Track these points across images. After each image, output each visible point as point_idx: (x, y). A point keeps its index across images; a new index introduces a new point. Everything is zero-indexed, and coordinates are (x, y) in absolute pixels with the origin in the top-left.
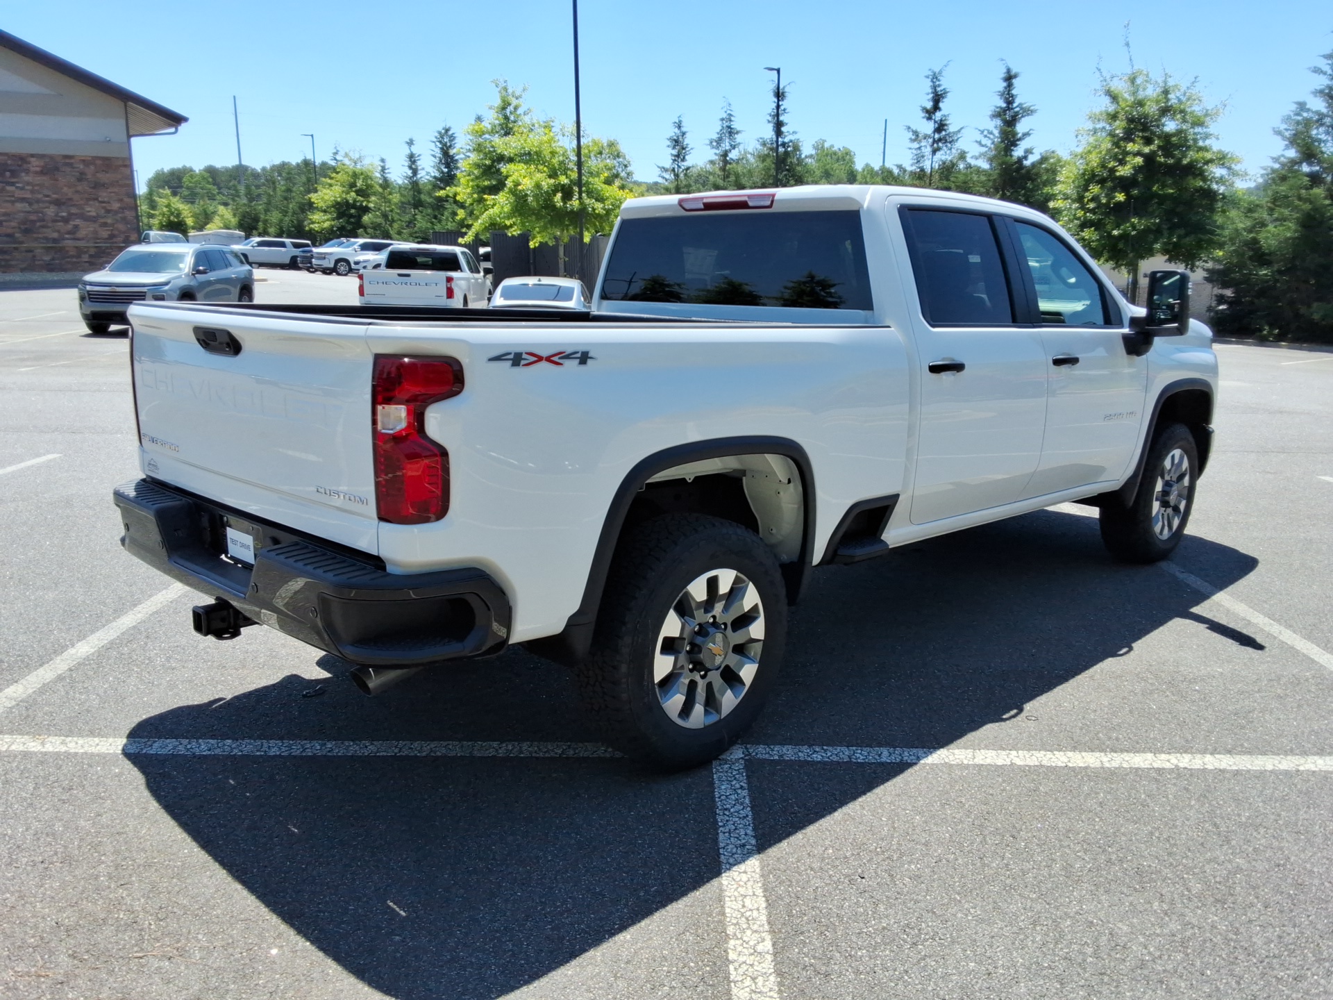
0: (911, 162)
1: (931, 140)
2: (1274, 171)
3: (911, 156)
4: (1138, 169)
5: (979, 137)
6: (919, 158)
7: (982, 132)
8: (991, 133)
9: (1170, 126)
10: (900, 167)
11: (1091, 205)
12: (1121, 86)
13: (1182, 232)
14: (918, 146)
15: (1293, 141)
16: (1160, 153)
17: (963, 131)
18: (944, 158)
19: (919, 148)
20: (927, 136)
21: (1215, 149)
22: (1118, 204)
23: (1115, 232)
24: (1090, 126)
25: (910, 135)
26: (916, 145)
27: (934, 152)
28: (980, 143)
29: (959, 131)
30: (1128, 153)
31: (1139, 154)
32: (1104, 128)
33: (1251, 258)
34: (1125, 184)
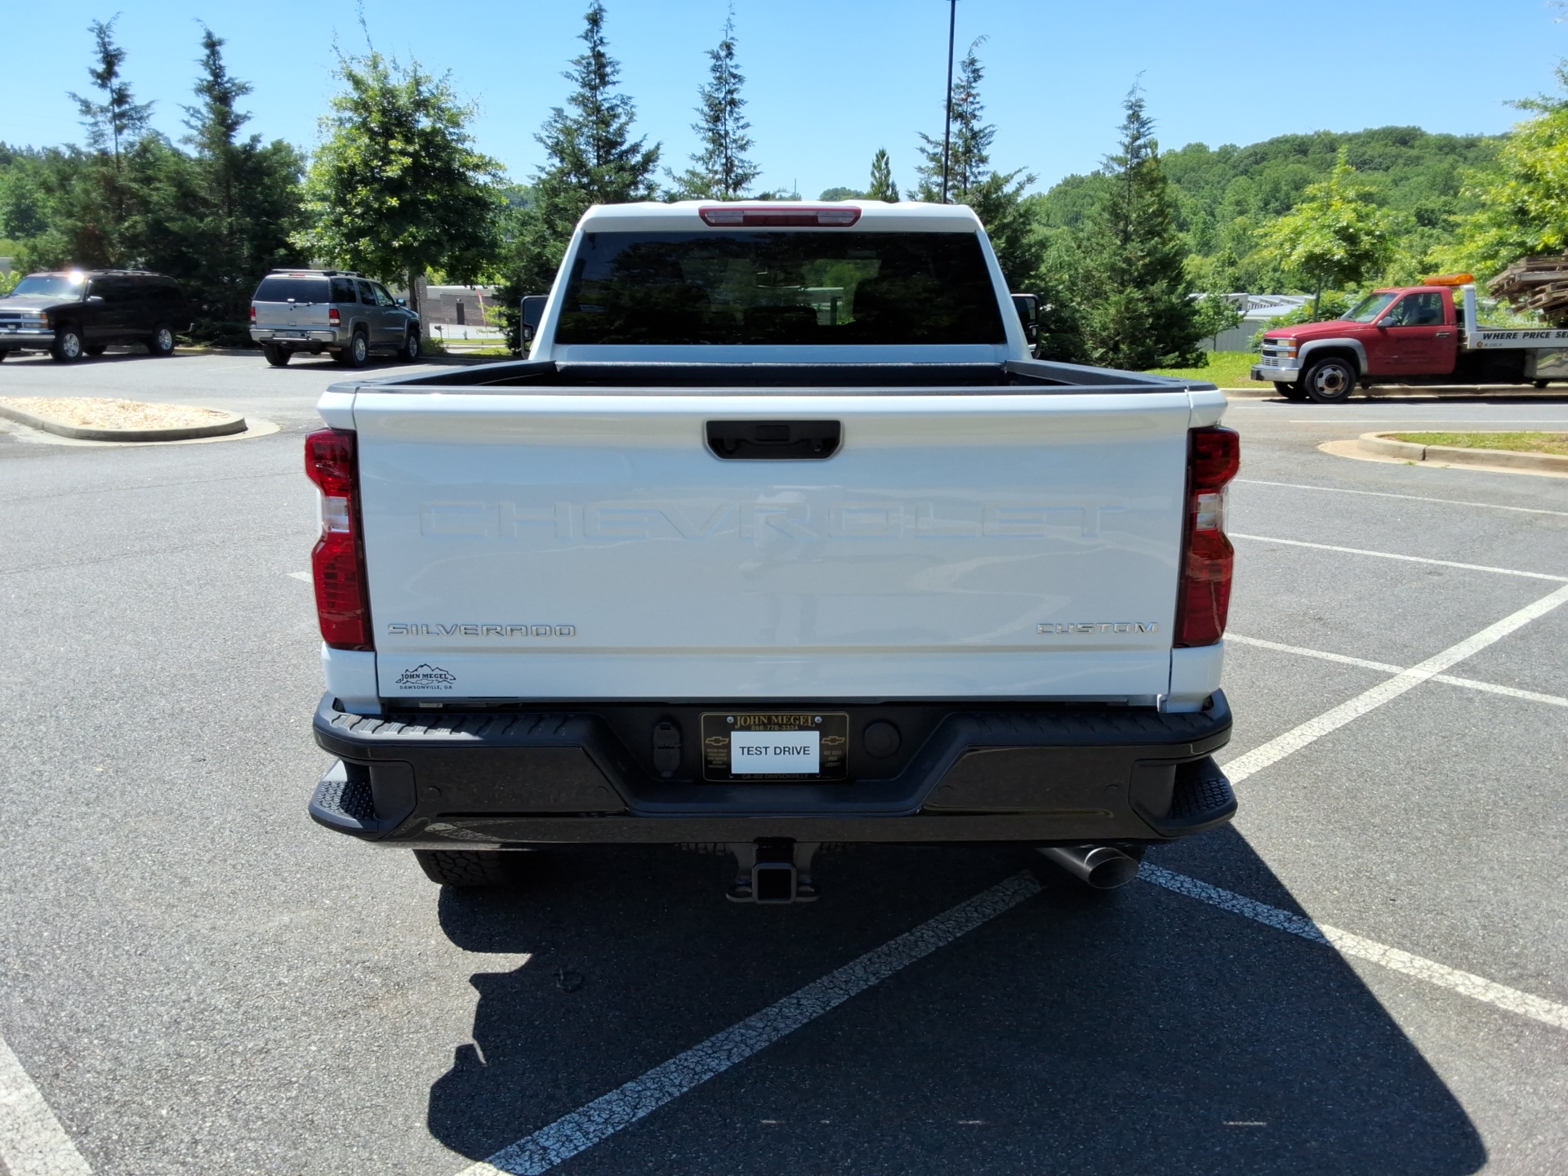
0: (87, 141)
1: (110, 115)
2: (544, 182)
3: (86, 134)
4: (406, 170)
5: (187, 117)
6: (97, 137)
7: (188, 109)
8: (198, 112)
9: (424, 123)
10: (72, 148)
11: (359, 211)
12: (361, 71)
13: (463, 244)
14: (92, 120)
15: (557, 150)
16: (423, 154)
17: (153, 106)
18: (132, 139)
19: (96, 124)
20: (103, 110)
21: (477, 152)
22: (392, 209)
23: (396, 244)
24: (334, 114)
25: (78, 106)
26: (89, 119)
27: (119, 130)
28: (187, 123)
29: (148, 106)
30: (392, 152)
31: (403, 153)
32: (350, 119)
33: (537, 274)
34: (394, 187)
